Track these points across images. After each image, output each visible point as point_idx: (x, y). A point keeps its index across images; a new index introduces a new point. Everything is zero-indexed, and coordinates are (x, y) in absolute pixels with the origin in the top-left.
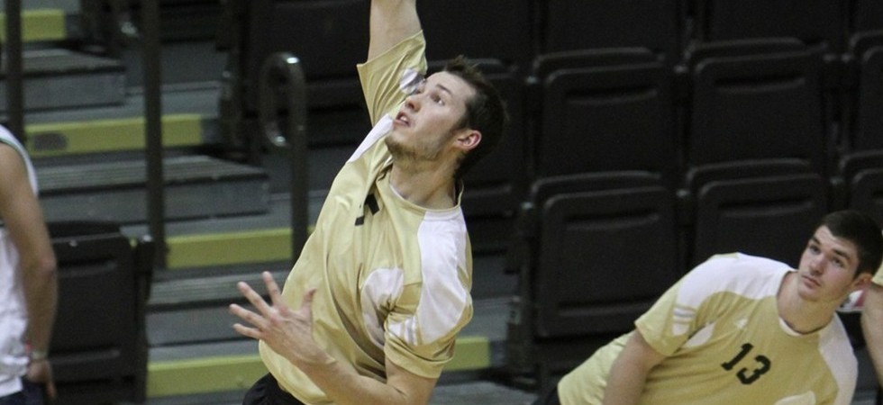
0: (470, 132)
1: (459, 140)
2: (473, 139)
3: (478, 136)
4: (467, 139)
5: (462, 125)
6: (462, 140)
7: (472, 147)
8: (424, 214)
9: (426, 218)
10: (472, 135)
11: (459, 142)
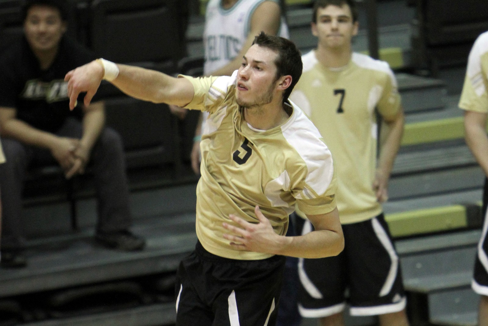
0: (284, 78)
1: (280, 85)
2: (287, 81)
3: (290, 78)
4: (284, 82)
5: (278, 76)
6: (281, 84)
7: (288, 86)
8: (280, 129)
9: (283, 130)
10: (286, 79)
11: (280, 86)
